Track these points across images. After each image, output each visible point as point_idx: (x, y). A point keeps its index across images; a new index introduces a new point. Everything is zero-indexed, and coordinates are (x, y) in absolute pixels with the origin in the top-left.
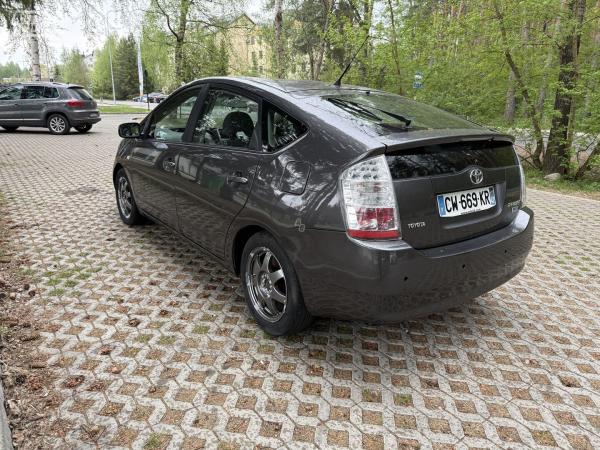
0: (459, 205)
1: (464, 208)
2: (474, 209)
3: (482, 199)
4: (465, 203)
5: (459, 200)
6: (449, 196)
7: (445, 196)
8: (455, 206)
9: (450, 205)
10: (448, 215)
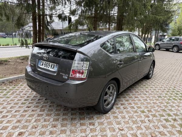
0: (44, 65)
1: (45, 67)
2: (47, 68)
3: (51, 66)
4: (46, 65)
5: (44, 63)
6: (42, 61)
7: (41, 61)
8: (43, 65)
9: (41, 64)
10: (40, 66)
